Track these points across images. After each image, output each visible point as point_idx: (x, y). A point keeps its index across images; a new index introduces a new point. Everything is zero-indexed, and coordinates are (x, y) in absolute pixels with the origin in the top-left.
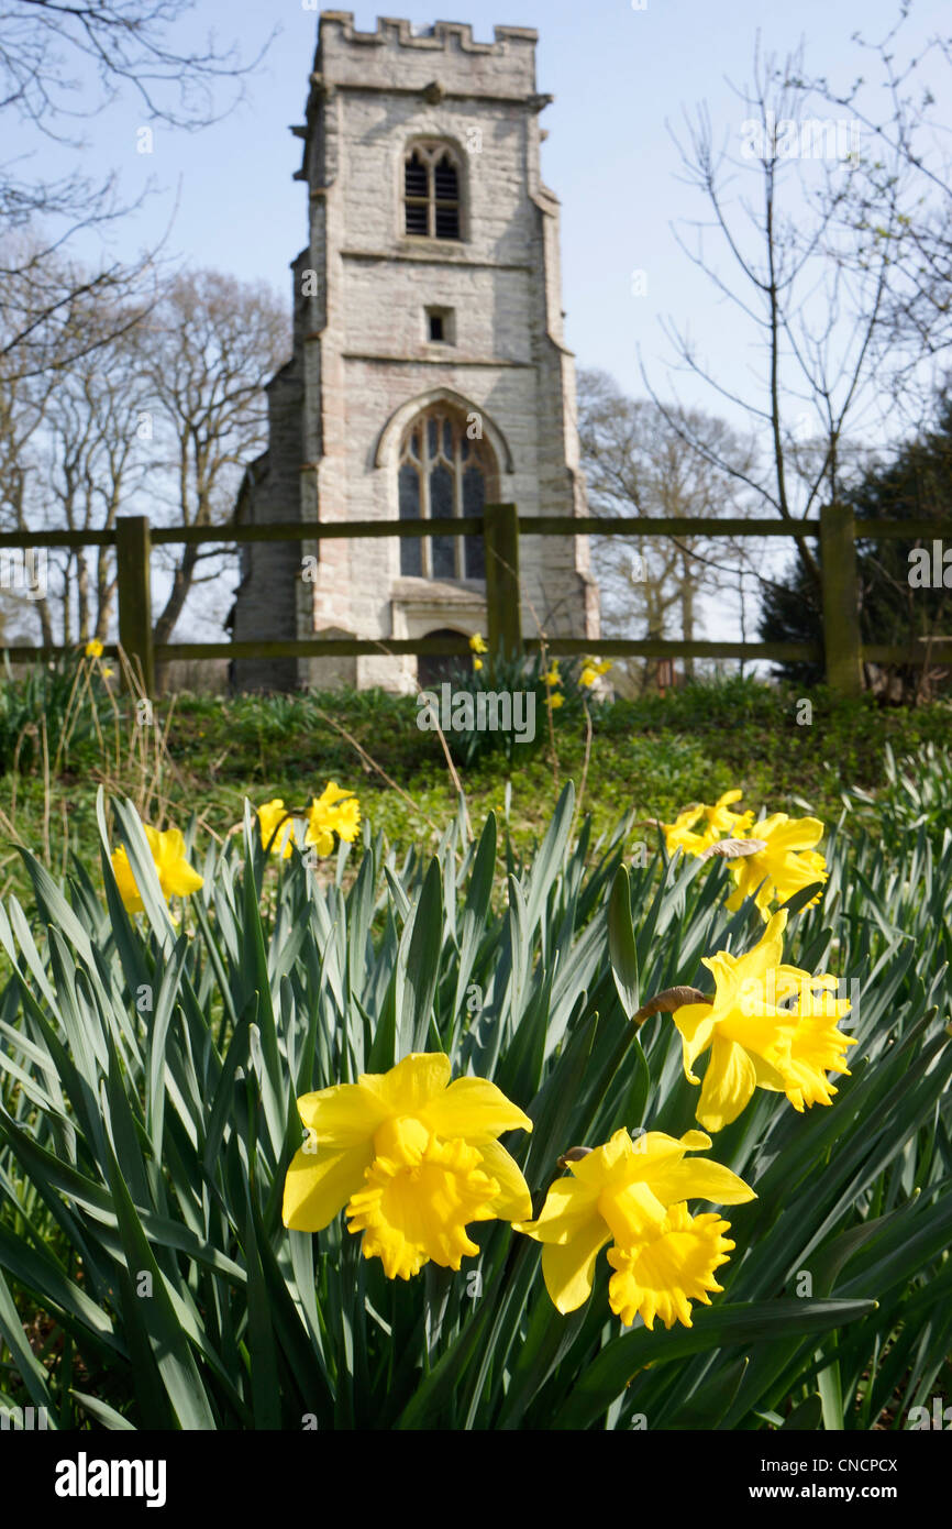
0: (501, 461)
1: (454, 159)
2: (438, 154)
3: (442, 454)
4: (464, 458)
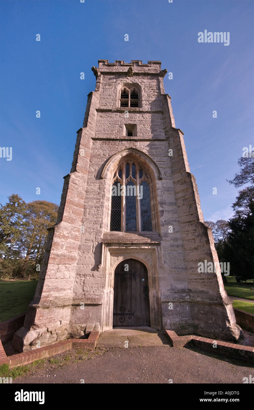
3: (131, 176)
4: (140, 177)
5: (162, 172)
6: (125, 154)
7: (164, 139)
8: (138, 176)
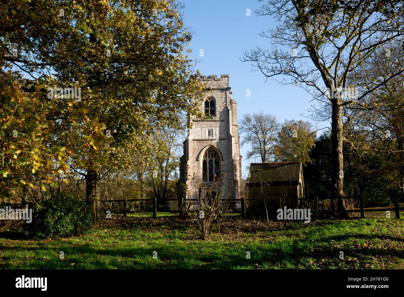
0: (221, 158)
1: (214, 101)
2: (211, 100)
3: (211, 157)
4: (215, 158)
5: (224, 157)
6: (208, 147)
7: (226, 138)
8: (214, 157)
